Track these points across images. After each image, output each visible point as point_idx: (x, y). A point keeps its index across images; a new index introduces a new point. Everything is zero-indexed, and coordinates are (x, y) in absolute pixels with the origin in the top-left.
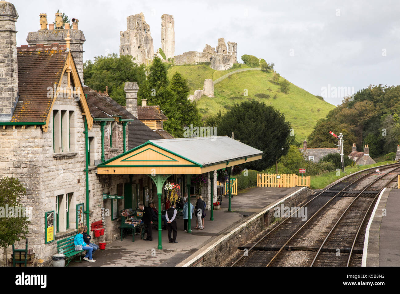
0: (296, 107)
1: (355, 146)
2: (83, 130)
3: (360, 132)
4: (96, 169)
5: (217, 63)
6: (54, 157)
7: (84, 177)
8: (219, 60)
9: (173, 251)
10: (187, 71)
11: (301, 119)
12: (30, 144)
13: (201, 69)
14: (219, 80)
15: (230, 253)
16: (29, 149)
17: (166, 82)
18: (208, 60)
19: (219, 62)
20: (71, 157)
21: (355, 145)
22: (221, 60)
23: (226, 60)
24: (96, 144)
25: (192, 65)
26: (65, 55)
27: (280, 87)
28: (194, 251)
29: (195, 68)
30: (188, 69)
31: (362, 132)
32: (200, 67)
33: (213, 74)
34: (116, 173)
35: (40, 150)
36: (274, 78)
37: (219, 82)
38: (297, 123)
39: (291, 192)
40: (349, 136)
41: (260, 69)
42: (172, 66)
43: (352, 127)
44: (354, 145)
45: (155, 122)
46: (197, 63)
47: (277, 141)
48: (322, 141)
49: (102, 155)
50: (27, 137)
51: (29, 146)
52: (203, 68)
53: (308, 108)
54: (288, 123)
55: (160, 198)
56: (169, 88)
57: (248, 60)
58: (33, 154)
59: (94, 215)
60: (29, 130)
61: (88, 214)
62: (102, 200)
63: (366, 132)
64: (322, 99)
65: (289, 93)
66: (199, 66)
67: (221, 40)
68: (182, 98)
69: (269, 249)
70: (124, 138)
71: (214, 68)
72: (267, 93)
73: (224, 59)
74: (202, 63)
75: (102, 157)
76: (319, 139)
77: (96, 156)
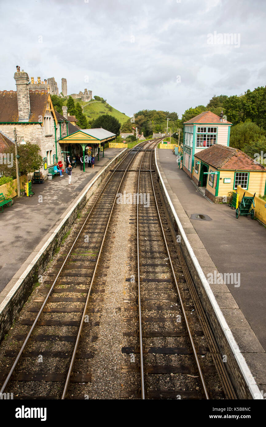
2: (54, 125)
4: (59, 141)
5: (84, 99)
6: (45, 136)
7: (55, 144)
9: (90, 172)
12: (37, 131)
14: (85, 106)
15: (108, 173)
16: (36, 133)
17: (74, 107)
18: (81, 98)
20: (51, 136)
22: (86, 97)
23: (88, 98)
24: (58, 131)
26: (48, 95)
27: (108, 109)
28: (97, 172)
33: (83, 103)
34: (67, 143)
35: (41, 133)
36: (107, 105)
39: (123, 150)
41: (101, 102)
45: (74, 122)
46: (76, 98)
47: (116, 130)
48: (126, 130)
49: (61, 135)
50: (35, 128)
51: (36, 132)
52: (79, 101)
54: (120, 123)
55: (84, 152)
56: (75, 109)
57: (97, 98)
58: (38, 135)
59: (59, 159)
60: (36, 125)
61: (57, 159)
62: (61, 153)
63: (142, 127)
64: (124, 114)
67: (86, 90)
68: (80, 113)
69: (121, 171)
70: (67, 128)
71: (83, 101)
72: (104, 111)
74: (78, 99)
75: (61, 136)
77: (58, 136)
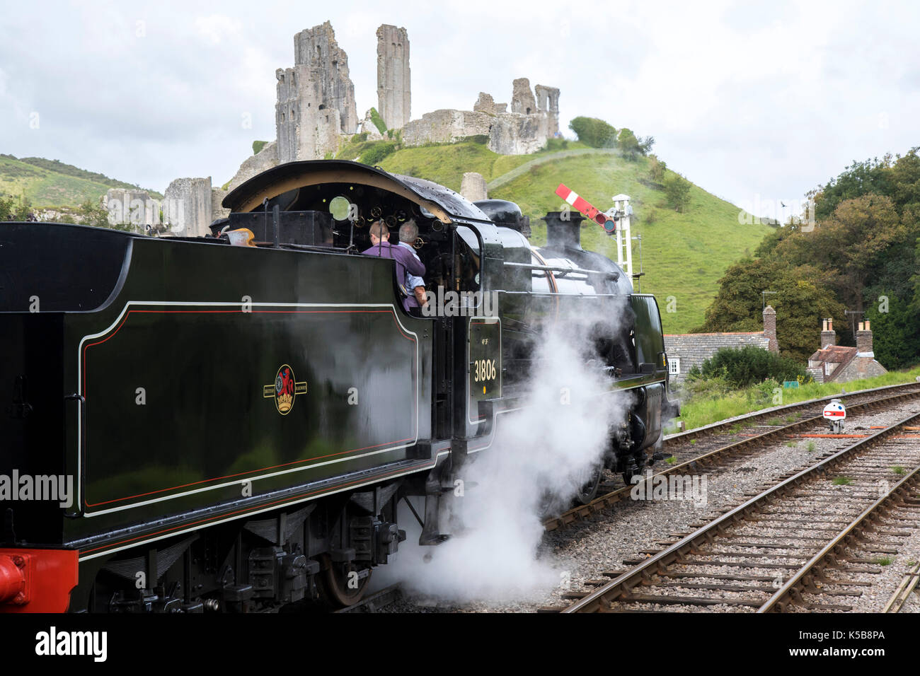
0: (706, 245)
1: (831, 330)
3: (855, 289)
5: (504, 137)
8: (510, 130)
10: (430, 158)
11: (717, 273)
13: (465, 152)
14: (505, 178)
18: (484, 131)
19: (511, 134)
21: (831, 326)
22: (515, 128)
23: (527, 130)
25: (445, 144)
27: (664, 195)
29: (449, 152)
30: (433, 154)
31: (861, 290)
32: (462, 148)
33: (492, 163)
36: (653, 172)
37: (507, 184)
38: (703, 285)
40: (818, 303)
41: (615, 151)
42: (396, 148)
43: (829, 276)
44: (827, 326)
46: (457, 138)
52: (470, 151)
53: (738, 246)
57: (587, 131)
65: (688, 211)
66: (460, 145)
67: (521, 83)
71: (497, 149)
73: (521, 127)
74: (468, 139)
76: (726, 314)
